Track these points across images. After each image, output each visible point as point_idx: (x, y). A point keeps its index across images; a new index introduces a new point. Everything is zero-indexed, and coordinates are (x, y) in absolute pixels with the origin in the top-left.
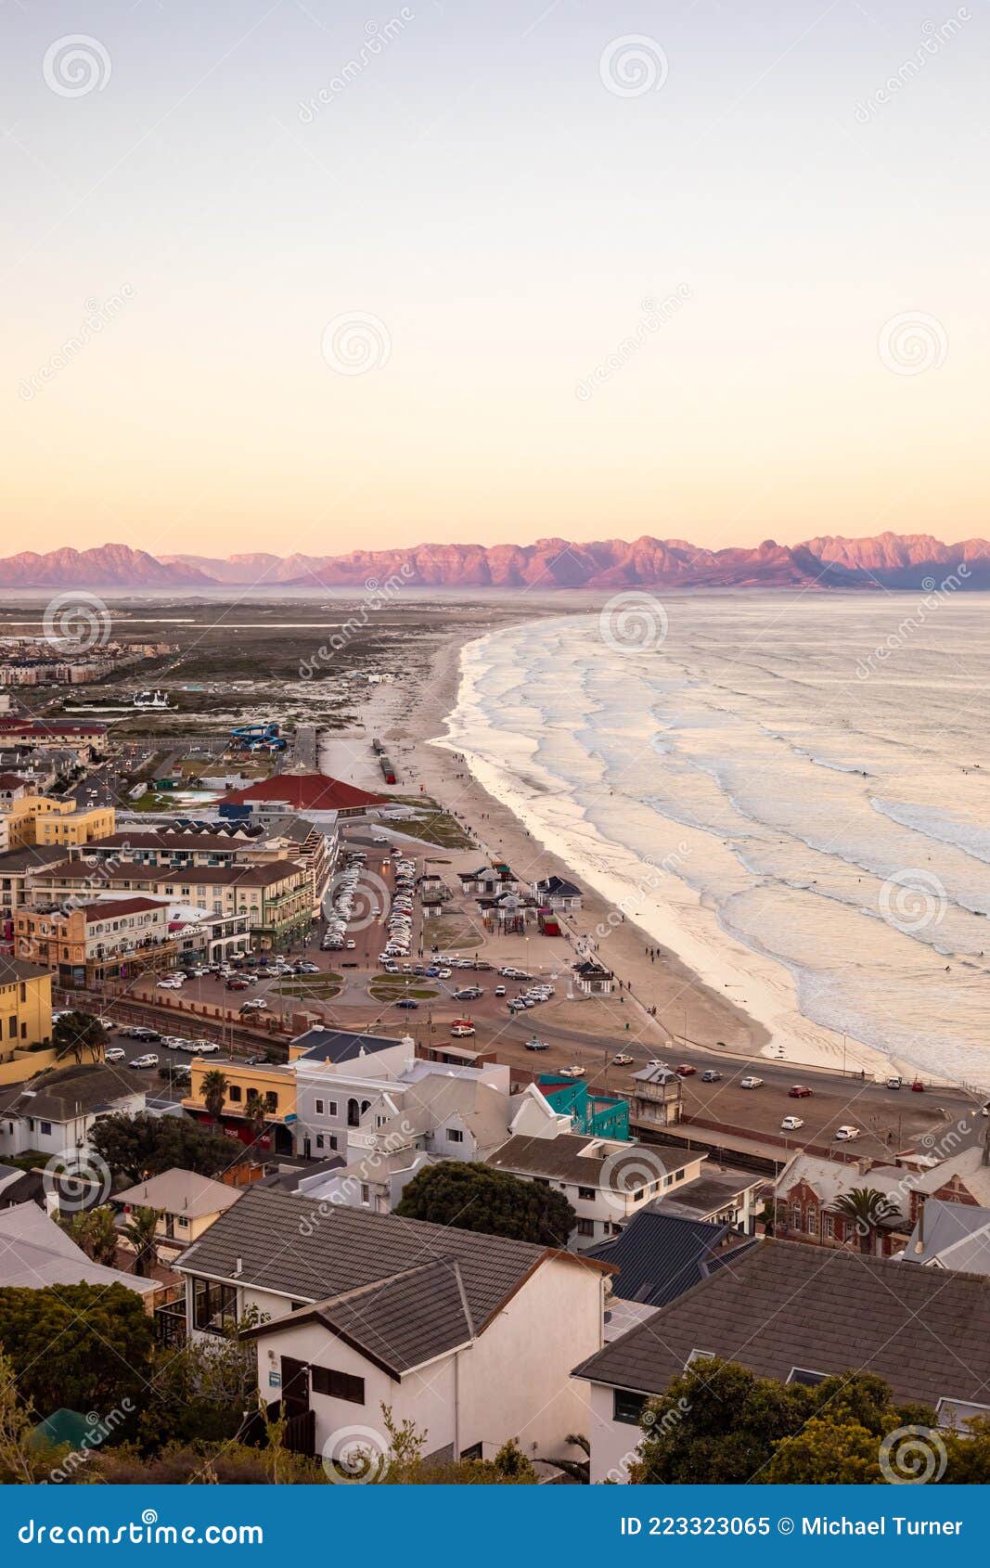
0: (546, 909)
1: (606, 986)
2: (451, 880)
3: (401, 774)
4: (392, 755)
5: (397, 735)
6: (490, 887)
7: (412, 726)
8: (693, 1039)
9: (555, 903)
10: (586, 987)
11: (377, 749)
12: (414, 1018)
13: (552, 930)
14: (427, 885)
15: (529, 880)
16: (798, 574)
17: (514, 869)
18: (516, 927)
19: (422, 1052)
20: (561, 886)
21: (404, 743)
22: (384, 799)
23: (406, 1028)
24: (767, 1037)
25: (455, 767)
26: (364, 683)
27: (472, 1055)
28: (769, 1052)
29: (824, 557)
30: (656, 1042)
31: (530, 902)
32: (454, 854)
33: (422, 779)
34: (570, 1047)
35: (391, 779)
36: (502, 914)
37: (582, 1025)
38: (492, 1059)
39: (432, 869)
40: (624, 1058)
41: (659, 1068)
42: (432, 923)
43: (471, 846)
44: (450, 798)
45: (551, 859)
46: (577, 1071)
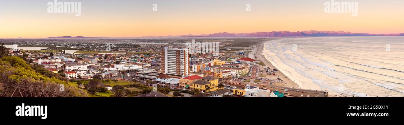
0: (274, 72)
1: (281, 81)
2: (263, 69)
3: (257, 57)
4: (256, 55)
5: (257, 53)
6: (267, 70)
7: (258, 52)
8: (291, 86)
9: (275, 72)
10: (278, 81)
11: (254, 55)
12: (259, 84)
13: (274, 75)
14: (260, 70)
15: (272, 69)
16: (302, 35)
17: (270, 68)
18: (270, 74)
19: (260, 88)
20: (275, 70)
21: (258, 54)
22: (255, 60)
23: (258, 86)
24: (299, 86)
25: (263, 56)
26: (253, 47)
27: (265, 89)
28: (299, 88)
29: (305, 33)
30: (286, 87)
31: (272, 72)
32: (263, 66)
33: (259, 58)
34: (276, 88)
35: (256, 58)
36: (269, 73)
37: (278, 85)
38: (268, 89)
39: (261, 68)
40: (283, 89)
41: (287, 90)
42: (261, 74)
43: (265, 65)
44: (263, 60)
45: (274, 67)
46: (277, 90)
